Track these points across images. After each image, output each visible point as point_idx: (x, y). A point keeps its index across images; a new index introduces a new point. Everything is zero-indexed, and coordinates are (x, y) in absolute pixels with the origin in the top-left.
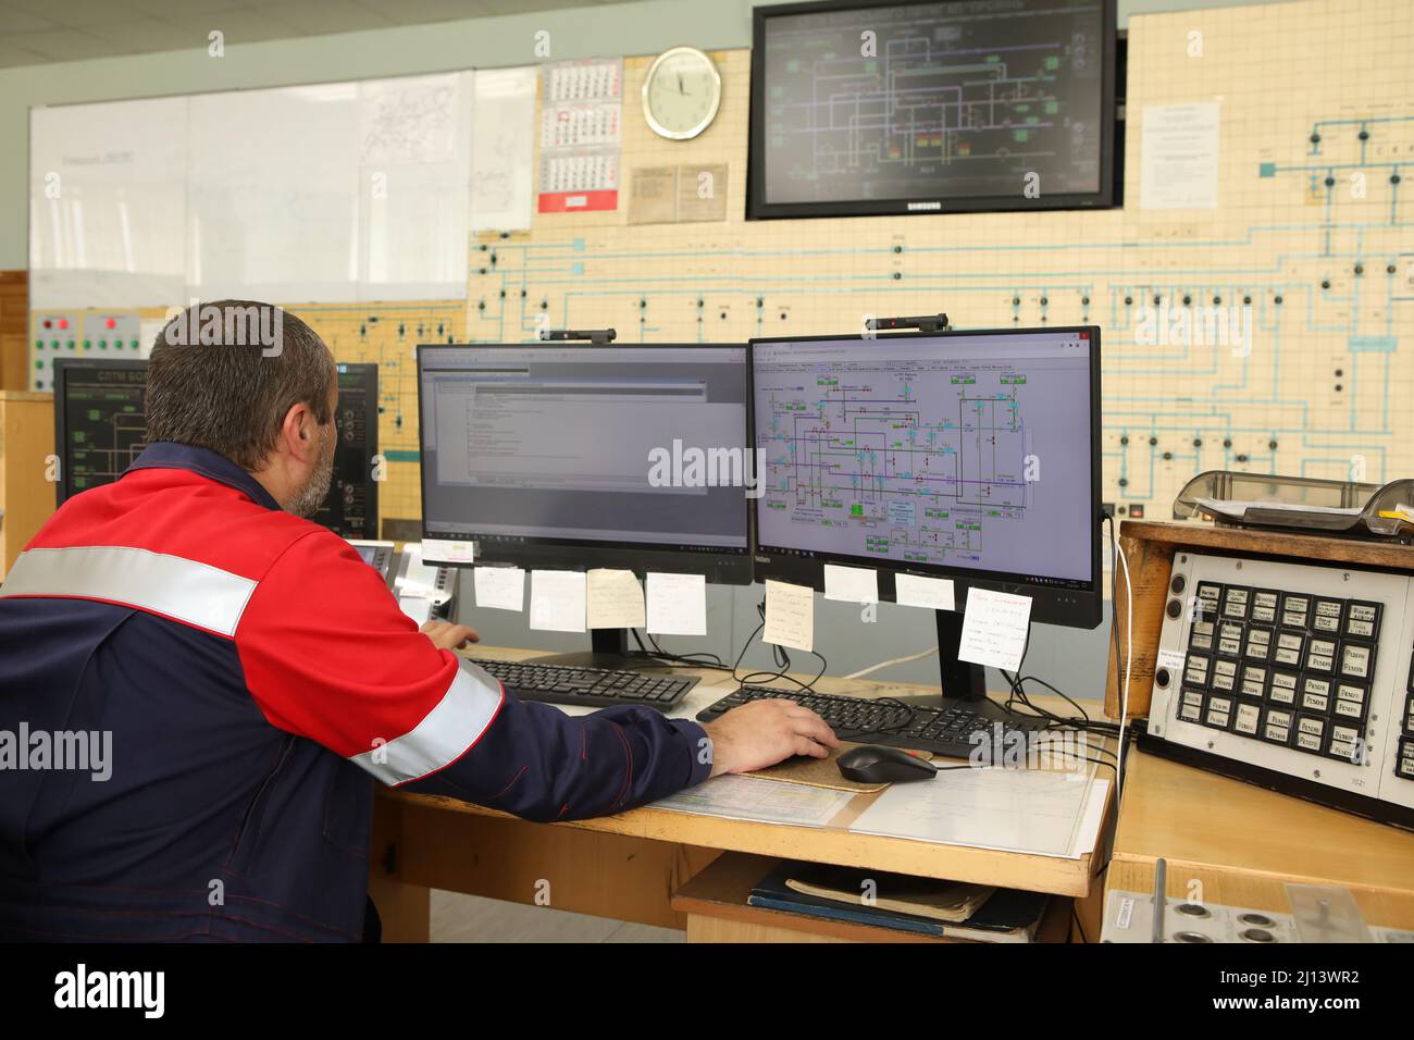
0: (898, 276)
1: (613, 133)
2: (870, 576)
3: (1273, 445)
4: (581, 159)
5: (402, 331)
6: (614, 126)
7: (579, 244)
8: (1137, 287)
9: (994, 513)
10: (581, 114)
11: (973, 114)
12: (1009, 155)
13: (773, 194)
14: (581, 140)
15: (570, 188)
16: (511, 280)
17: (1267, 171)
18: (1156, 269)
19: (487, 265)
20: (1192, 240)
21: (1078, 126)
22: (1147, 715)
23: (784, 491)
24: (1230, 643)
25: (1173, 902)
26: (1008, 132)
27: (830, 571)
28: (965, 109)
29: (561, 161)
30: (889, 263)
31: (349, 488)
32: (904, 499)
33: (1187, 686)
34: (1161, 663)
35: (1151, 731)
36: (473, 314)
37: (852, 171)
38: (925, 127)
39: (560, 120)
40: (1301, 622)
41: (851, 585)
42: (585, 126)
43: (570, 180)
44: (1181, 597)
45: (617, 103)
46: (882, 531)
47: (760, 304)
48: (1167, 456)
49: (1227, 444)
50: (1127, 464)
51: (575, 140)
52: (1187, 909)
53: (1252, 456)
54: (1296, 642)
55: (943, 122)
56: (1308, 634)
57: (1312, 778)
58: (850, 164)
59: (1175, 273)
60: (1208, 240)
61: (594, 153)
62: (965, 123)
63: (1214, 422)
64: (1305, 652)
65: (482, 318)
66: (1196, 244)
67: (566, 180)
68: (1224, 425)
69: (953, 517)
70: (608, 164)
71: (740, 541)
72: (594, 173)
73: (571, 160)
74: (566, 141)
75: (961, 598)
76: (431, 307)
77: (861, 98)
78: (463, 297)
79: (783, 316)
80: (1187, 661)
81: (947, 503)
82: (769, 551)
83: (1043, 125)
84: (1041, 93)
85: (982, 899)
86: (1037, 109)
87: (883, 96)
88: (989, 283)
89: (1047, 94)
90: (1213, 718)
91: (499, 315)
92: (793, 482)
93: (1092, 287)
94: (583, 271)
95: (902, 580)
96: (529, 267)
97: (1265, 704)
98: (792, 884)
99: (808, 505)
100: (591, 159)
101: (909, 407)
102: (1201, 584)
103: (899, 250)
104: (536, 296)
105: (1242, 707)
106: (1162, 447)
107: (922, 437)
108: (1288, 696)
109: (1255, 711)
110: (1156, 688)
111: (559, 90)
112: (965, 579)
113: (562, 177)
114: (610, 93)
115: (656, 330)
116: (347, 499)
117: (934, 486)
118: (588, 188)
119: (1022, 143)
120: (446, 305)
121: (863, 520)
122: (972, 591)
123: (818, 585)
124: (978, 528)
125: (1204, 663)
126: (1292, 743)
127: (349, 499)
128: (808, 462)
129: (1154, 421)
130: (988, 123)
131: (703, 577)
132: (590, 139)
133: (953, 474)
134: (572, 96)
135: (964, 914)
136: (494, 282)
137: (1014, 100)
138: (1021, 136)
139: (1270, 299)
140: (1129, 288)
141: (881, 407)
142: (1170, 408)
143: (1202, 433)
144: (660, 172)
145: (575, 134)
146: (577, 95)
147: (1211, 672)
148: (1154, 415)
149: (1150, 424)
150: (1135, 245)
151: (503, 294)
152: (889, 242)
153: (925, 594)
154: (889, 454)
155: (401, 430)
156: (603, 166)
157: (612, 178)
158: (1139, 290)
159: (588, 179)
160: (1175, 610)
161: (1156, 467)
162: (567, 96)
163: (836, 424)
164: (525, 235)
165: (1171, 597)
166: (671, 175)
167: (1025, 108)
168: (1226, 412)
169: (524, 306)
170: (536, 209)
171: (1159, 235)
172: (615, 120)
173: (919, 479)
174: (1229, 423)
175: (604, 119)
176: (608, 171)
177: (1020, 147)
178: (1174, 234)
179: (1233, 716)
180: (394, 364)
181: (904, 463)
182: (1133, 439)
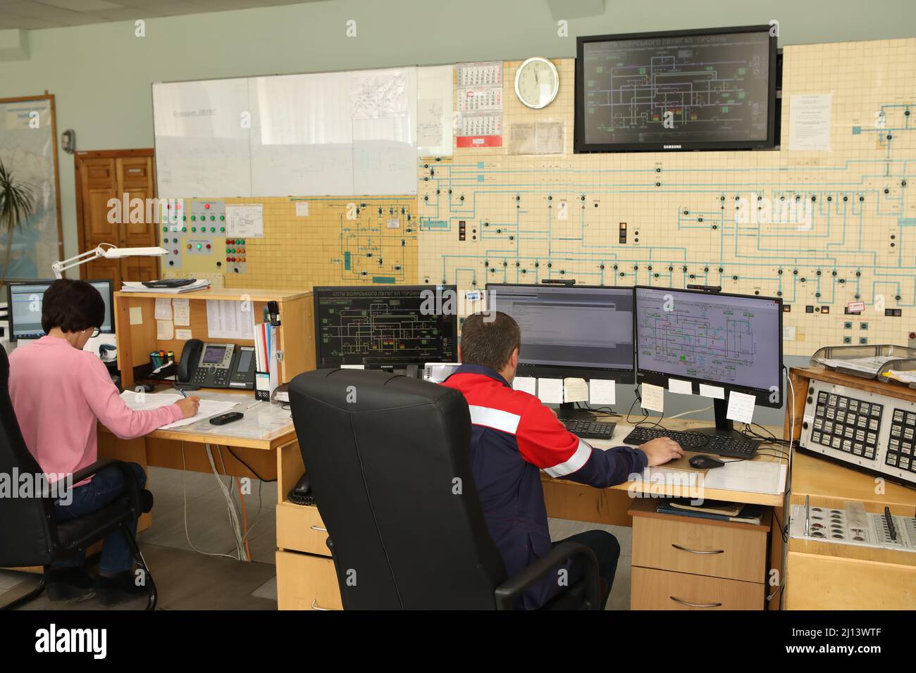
0: (658, 185)
1: (498, 103)
2: (689, 384)
3: (858, 274)
4: (481, 118)
5: (380, 212)
6: (499, 100)
7: (481, 165)
8: (787, 191)
9: (741, 364)
10: (480, 94)
11: (699, 98)
12: (718, 120)
13: (589, 139)
14: (480, 107)
15: (475, 134)
16: (443, 184)
17: (857, 131)
18: (797, 182)
19: (429, 176)
20: (817, 167)
21: (755, 105)
22: (800, 439)
23: (650, 348)
24: (831, 414)
25: (811, 508)
26: (718, 108)
27: (671, 381)
28: (694, 95)
29: (470, 119)
30: (654, 177)
31: (445, 339)
32: (703, 355)
33: (815, 430)
34: (805, 420)
35: (801, 445)
36: (421, 203)
37: (633, 127)
38: (673, 104)
39: (468, 96)
40: (856, 409)
41: (680, 387)
42: (482, 100)
43: (475, 130)
44: (812, 396)
45: (500, 87)
46: (693, 367)
47: (583, 198)
48: (803, 280)
49: (834, 274)
50: (782, 284)
51: (477, 108)
52: (815, 509)
53: (848, 280)
54: (854, 416)
55: (683, 101)
56: (858, 414)
57: (858, 464)
58: (632, 123)
59: (807, 184)
60: (825, 167)
61: (488, 115)
62: (694, 103)
63: (827, 262)
64: (857, 420)
65: (427, 205)
66: (819, 169)
67: (472, 130)
68: (833, 264)
69: (724, 365)
70: (496, 121)
71: (631, 367)
72: (488, 125)
73: (475, 119)
74: (472, 108)
75: (727, 395)
76: (397, 198)
77: (637, 88)
78: (415, 193)
79: (596, 206)
80: (815, 421)
81: (721, 359)
82: (643, 371)
83: (737, 104)
84: (736, 87)
85: (742, 507)
86: (734, 96)
87: (650, 87)
88: (707, 188)
89: (739, 88)
90: (825, 442)
91: (436, 203)
92: (654, 345)
93: (763, 191)
94: (483, 180)
95: (702, 386)
96: (452, 177)
97: (843, 437)
98: (672, 504)
99: (661, 354)
100: (486, 118)
101: (706, 321)
102: (820, 392)
103: (659, 170)
104: (457, 192)
105: (835, 438)
106: (800, 275)
107: (711, 333)
108: (851, 436)
109: (839, 440)
110: (803, 429)
111: (467, 79)
112: (728, 388)
113: (470, 128)
114: (496, 81)
115: (526, 212)
116: (444, 344)
117: (715, 352)
118: (485, 134)
119: (726, 114)
120: (405, 197)
121: (686, 363)
122: (732, 393)
123: (666, 386)
124: (734, 369)
125: (821, 421)
126: (852, 452)
127: (445, 344)
128: (661, 337)
129: (796, 262)
130: (707, 103)
131: (614, 381)
132: (485, 107)
133: (724, 348)
134: (474, 83)
135: (736, 513)
136: (432, 185)
137: (721, 91)
138: (725, 110)
139: (857, 198)
140: (783, 192)
141: (694, 319)
142: (805, 255)
143: (821, 268)
144: (526, 126)
145: (477, 104)
146: (477, 83)
147: (823, 425)
148: (796, 259)
149: (794, 263)
150: (787, 169)
151: (438, 192)
152: (654, 166)
153: (711, 392)
154: (697, 338)
155: (382, 266)
156: (493, 122)
157: (498, 129)
158: (788, 193)
159: (485, 129)
160: (810, 401)
161: (797, 285)
162: (472, 83)
163: (674, 324)
164: (450, 159)
165: (809, 395)
166: (531, 128)
167: (727, 95)
168: (833, 257)
169: (450, 198)
170: (455, 145)
171: (799, 164)
172: (499, 96)
173: (709, 349)
174: (835, 263)
175: (493, 96)
176: (496, 125)
177: (725, 116)
178: (807, 163)
179: (831, 441)
180: (377, 230)
181: (703, 342)
182: (785, 271)
